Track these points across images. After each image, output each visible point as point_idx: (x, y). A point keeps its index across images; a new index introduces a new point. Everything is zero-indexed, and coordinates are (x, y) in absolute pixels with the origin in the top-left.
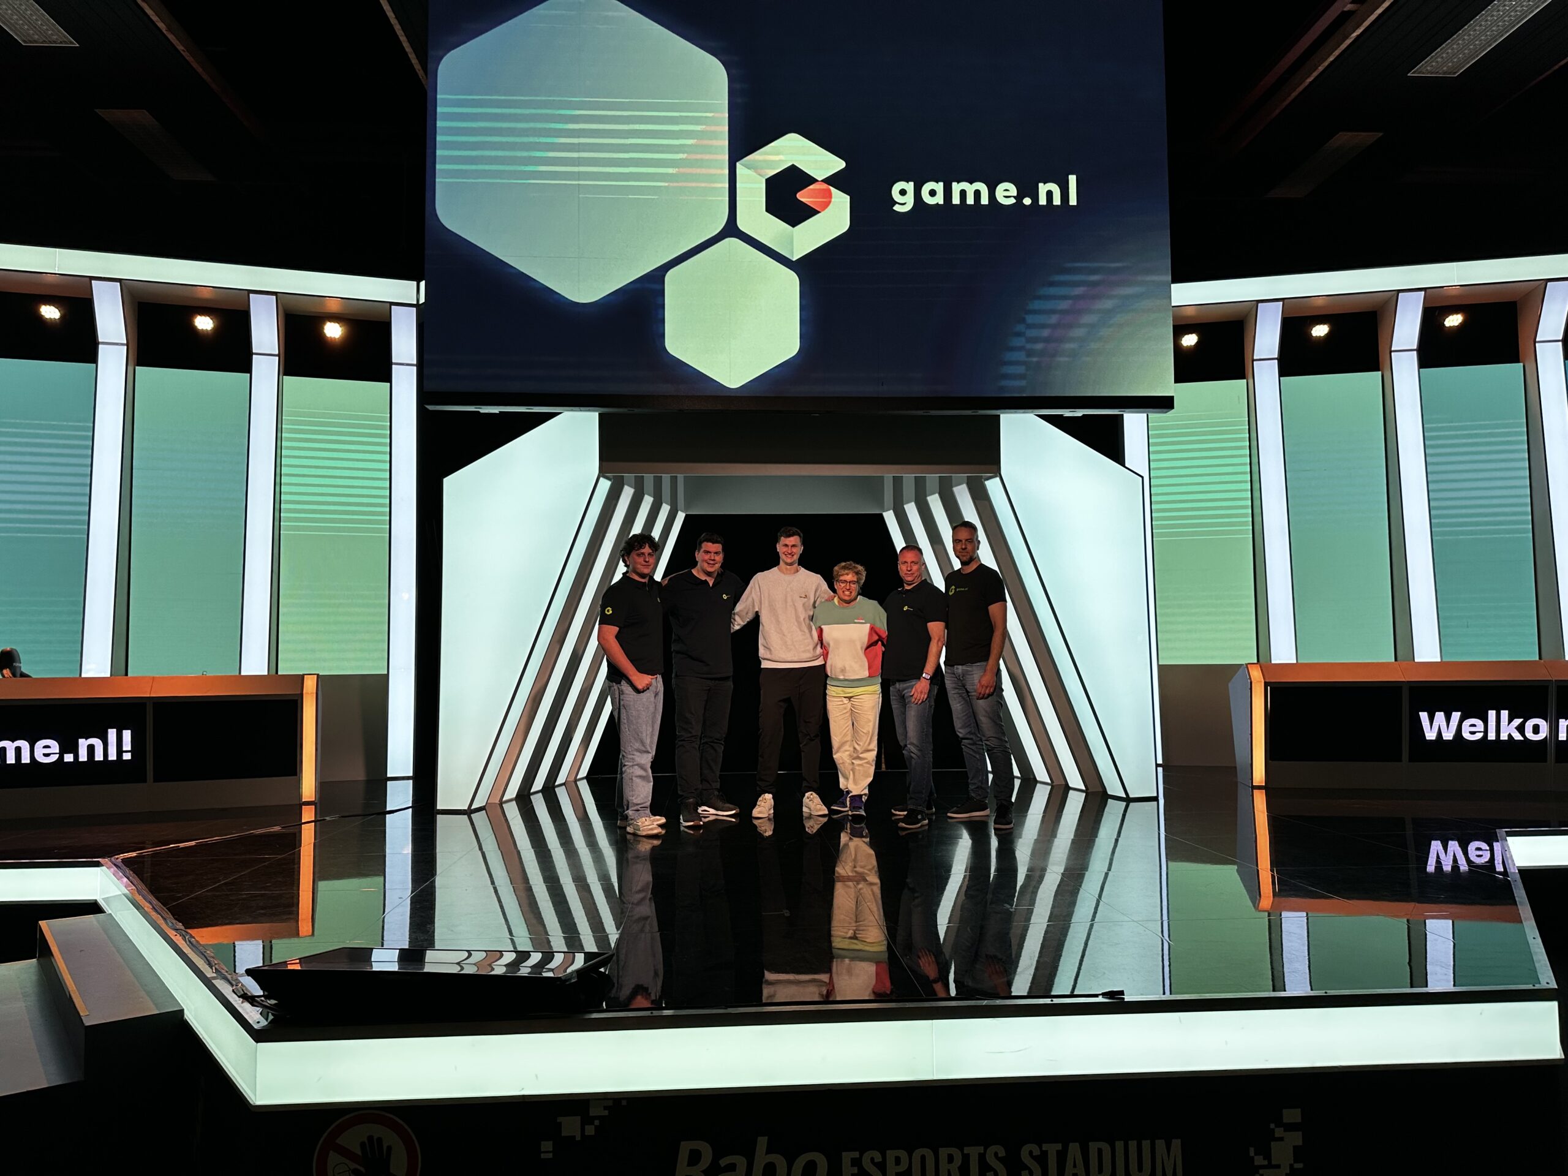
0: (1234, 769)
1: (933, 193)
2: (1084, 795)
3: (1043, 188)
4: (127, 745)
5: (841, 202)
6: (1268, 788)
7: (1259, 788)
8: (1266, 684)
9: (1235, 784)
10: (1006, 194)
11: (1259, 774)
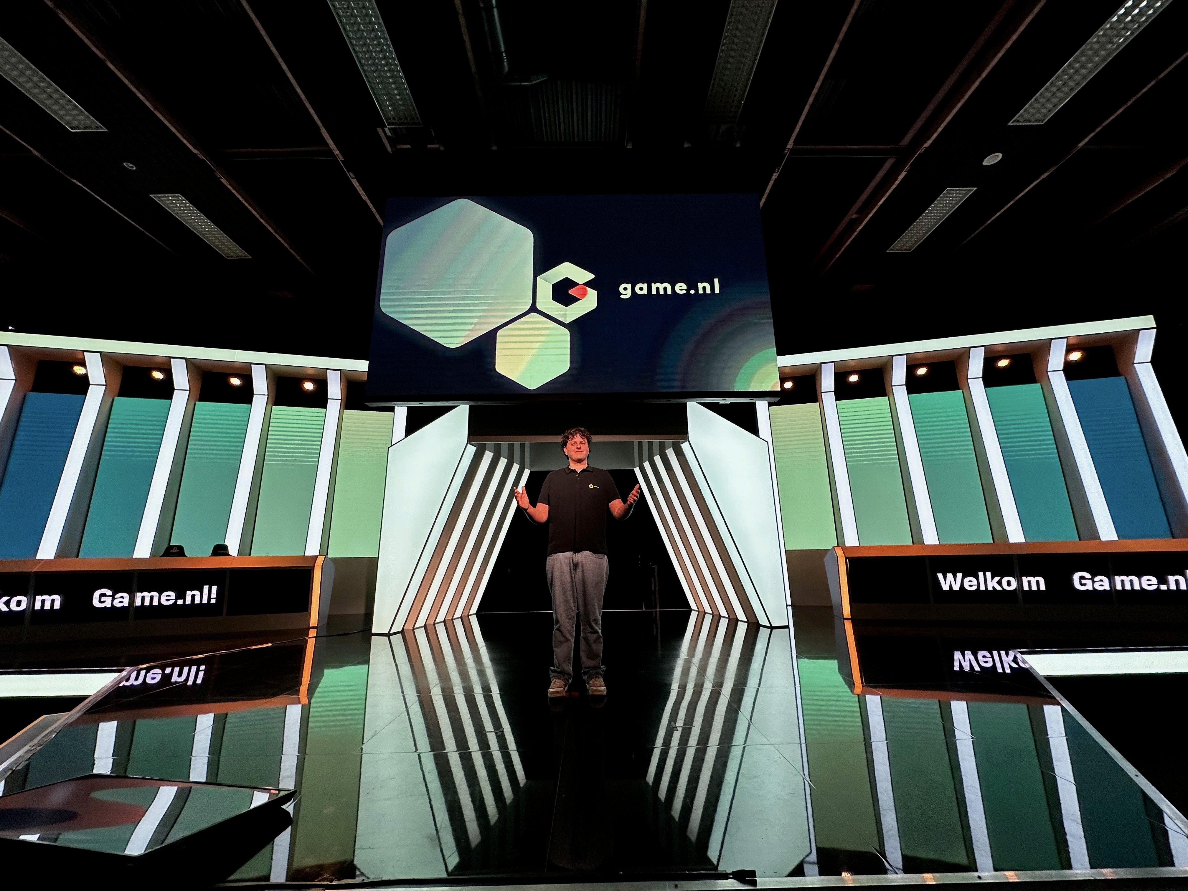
0: (831, 607)
1: (641, 289)
2: (747, 624)
3: (700, 286)
4: (214, 595)
5: (592, 295)
6: (853, 619)
7: (847, 619)
8: (846, 558)
9: (832, 617)
10: (681, 288)
11: (847, 611)
